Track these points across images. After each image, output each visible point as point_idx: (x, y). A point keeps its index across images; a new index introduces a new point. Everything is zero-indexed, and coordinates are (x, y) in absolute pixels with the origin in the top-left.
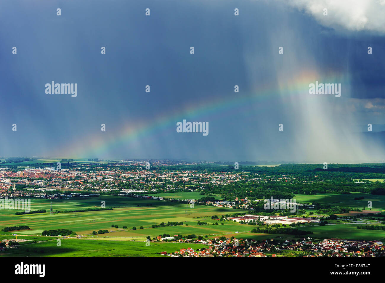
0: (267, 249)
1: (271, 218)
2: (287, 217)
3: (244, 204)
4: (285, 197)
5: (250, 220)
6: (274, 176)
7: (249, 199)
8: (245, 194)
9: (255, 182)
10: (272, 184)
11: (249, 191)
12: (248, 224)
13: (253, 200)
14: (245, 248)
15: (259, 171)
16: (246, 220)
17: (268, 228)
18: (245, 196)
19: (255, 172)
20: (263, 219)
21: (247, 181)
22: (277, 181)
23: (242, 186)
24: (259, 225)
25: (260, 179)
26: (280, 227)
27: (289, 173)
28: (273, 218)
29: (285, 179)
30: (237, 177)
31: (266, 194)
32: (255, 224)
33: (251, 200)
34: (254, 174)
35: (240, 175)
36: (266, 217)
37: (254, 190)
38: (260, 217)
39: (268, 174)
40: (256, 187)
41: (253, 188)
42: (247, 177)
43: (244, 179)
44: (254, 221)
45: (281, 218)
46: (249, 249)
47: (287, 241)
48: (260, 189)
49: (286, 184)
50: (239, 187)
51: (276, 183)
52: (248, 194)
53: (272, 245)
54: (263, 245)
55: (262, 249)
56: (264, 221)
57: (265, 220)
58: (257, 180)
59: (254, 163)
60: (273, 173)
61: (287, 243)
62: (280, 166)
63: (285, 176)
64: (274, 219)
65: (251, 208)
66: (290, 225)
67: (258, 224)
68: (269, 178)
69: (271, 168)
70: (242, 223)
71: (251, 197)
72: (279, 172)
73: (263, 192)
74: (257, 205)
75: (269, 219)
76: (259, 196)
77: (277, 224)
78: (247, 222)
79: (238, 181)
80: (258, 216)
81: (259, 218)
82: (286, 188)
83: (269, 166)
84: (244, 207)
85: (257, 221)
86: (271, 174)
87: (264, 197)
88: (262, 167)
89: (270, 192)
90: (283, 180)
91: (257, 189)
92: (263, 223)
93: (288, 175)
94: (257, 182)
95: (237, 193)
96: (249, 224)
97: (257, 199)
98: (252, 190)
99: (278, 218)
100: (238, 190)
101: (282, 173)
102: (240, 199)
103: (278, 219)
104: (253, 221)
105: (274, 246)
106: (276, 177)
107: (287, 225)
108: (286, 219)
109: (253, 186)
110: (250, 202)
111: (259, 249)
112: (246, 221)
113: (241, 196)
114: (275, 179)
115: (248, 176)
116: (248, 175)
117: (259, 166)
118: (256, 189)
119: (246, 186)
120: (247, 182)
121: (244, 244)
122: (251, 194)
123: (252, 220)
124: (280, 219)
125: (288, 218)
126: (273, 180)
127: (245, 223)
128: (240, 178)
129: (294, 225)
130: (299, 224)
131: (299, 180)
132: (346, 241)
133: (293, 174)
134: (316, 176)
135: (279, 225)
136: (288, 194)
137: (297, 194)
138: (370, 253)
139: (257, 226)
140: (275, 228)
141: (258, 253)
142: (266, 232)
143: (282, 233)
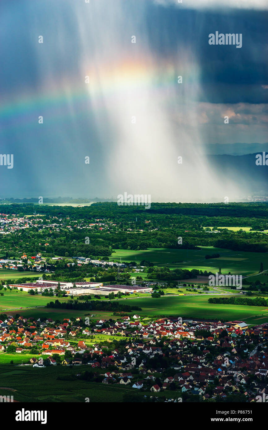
0: (70, 333)
1: (77, 286)
2: (101, 284)
3: (36, 264)
4: (99, 253)
5: (45, 288)
6: (82, 220)
7: (43, 256)
8: (37, 248)
9: (54, 230)
10: (79, 233)
11: (43, 244)
12: (41, 294)
13: (49, 258)
14: (36, 332)
15: (59, 214)
16: (39, 289)
17: (72, 301)
18: (38, 252)
19: (54, 214)
20: (64, 287)
21: (41, 228)
22: (86, 229)
23: (33, 236)
24: (59, 297)
25: (60, 226)
26: (91, 299)
27: (106, 216)
28: (80, 286)
29: (100, 225)
30: (26, 223)
31: (70, 249)
32: (52, 295)
33: (46, 258)
34: (52, 218)
35: (30, 219)
36: (70, 285)
37: (52, 243)
38: (61, 283)
39: (73, 218)
40: (55, 238)
41: (50, 239)
42: (40, 221)
43: (36, 226)
44: (51, 290)
45: (92, 285)
46: (43, 333)
47: (101, 322)
48: (61, 241)
49: (101, 234)
50: (29, 237)
51: (85, 231)
52: (43, 249)
53: (78, 328)
54: (65, 327)
55: (62, 333)
56: (66, 290)
57: (68, 289)
58: (55, 226)
59: (52, 201)
60: (81, 216)
61: (101, 324)
62: (92, 205)
63: (100, 222)
64: (82, 288)
65: (46, 270)
66: (106, 297)
67: (57, 295)
68: (75, 223)
69: (78, 208)
70: (32, 293)
71: (46, 253)
72: (91, 215)
73: (65, 245)
74: (55, 266)
75: (75, 287)
76: (59, 252)
77: (86, 295)
78: (41, 292)
79: (27, 229)
80: (57, 283)
81: (59, 285)
82: (101, 239)
83: (75, 205)
84: (35, 268)
85: (56, 291)
86: (78, 217)
87: (66, 253)
88: (64, 207)
89: (76, 245)
90: (96, 227)
91: (57, 241)
92: (64, 293)
93: (104, 219)
94: (56, 230)
95: (26, 247)
96: (43, 294)
97: (56, 256)
98: (48, 242)
99: (88, 286)
100: (27, 241)
101: (94, 217)
102: (30, 256)
103: (88, 288)
104: (49, 290)
105: (81, 328)
106: (85, 222)
107: (102, 296)
108: (101, 287)
109: (49, 235)
110: (45, 261)
111: (59, 333)
112: (39, 291)
113: (32, 251)
114: (84, 226)
115: (42, 221)
116: (42, 219)
117: (60, 205)
118: (54, 241)
119: (39, 236)
120: (40, 231)
121: (35, 326)
122: (47, 248)
123: (48, 288)
124: (91, 288)
125: (104, 285)
126: (81, 227)
127: (37, 293)
128: (29, 224)
129: (112, 296)
130: (120, 295)
131: (121, 227)
132: (191, 322)
133: (112, 218)
134: (147, 222)
135: (89, 297)
136: (103, 249)
137: (118, 248)
138: (228, 340)
139: (54, 299)
140: (83, 301)
141: (56, 339)
142: (69, 306)
143: (94, 308)
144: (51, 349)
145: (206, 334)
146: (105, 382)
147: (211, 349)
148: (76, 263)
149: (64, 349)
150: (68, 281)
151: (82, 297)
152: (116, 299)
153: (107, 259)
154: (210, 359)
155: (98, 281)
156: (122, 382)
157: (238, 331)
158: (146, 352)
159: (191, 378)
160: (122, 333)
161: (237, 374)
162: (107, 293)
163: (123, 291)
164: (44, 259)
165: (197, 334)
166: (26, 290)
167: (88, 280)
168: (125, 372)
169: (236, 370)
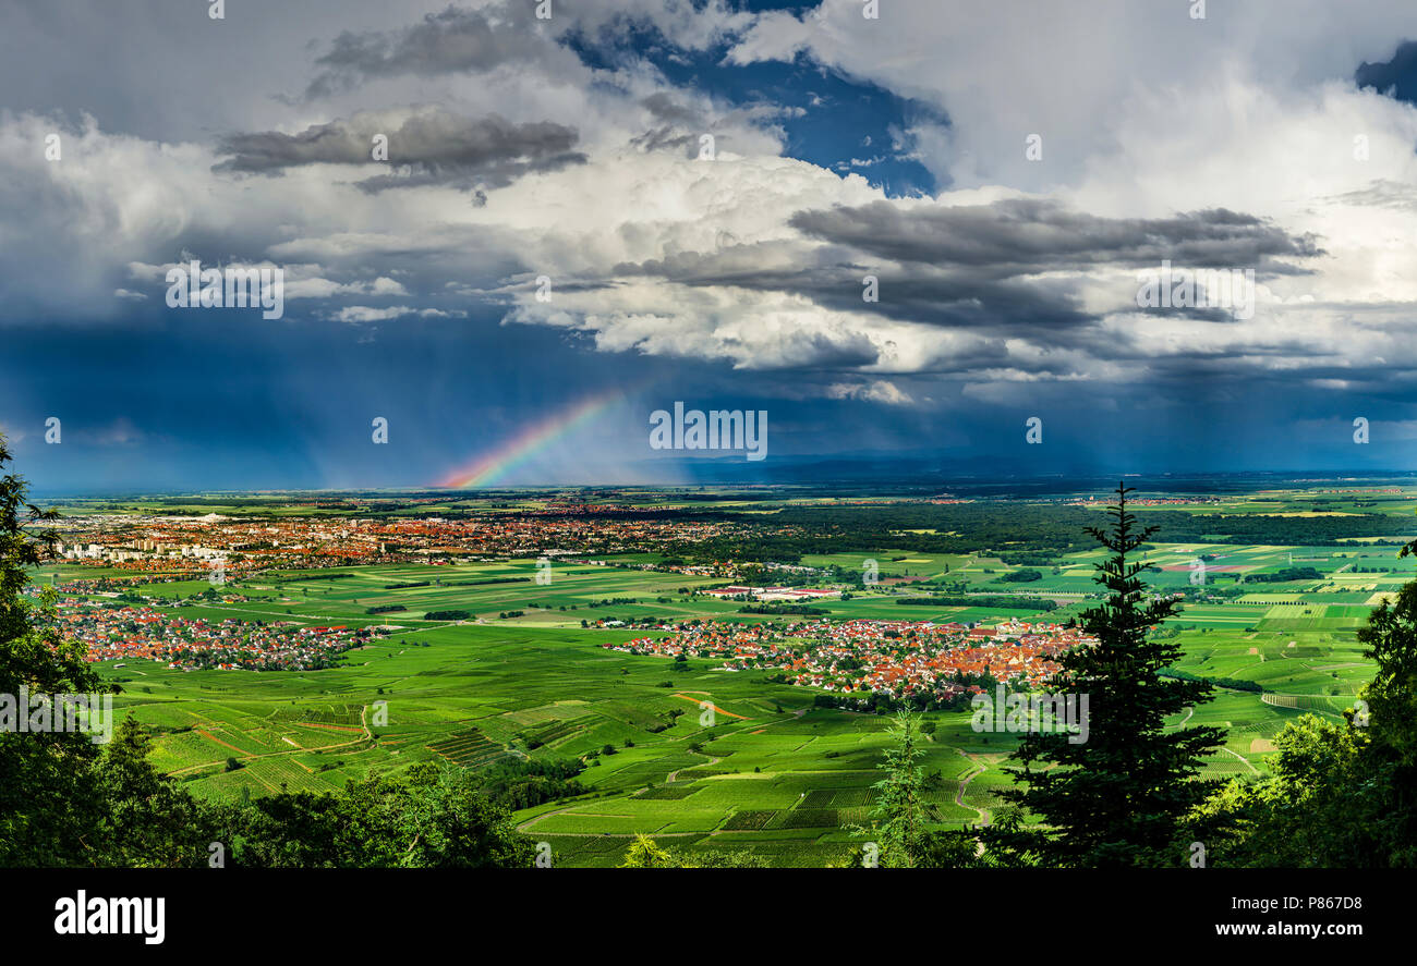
0: (762, 637)
8: (728, 555)
9: (744, 537)
11: (734, 551)
13: (740, 564)
14: (729, 637)
16: (731, 595)
17: (763, 606)
18: (729, 558)
21: (732, 535)
23: (724, 543)
24: (751, 602)
25: (751, 533)
26: (782, 604)
30: (717, 531)
32: (744, 600)
33: (738, 564)
36: (761, 590)
37: (743, 549)
39: (763, 525)
40: (745, 545)
41: (738, 546)
43: (727, 533)
44: (743, 595)
45: (783, 590)
46: (736, 637)
47: (792, 625)
49: (791, 539)
50: (720, 545)
51: (775, 537)
52: (733, 556)
53: (770, 632)
55: (754, 637)
56: (757, 595)
57: (760, 594)
58: (746, 533)
60: (771, 523)
61: (792, 628)
62: (782, 511)
66: (797, 601)
69: (767, 516)
70: (724, 598)
75: (766, 592)
77: (777, 599)
78: (733, 598)
79: (719, 536)
80: (749, 588)
81: (750, 590)
82: (791, 545)
83: (764, 512)
84: (727, 574)
86: (768, 523)
87: (757, 559)
88: (754, 513)
89: (766, 551)
90: (785, 533)
91: (747, 547)
92: (756, 598)
94: (746, 536)
95: (717, 554)
96: (735, 600)
97: (747, 562)
98: (739, 549)
99: (779, 590)
100: (719, 549)
101: (784, 523)
102: (722, 562)
107: (793, 600)
108: (791, 592)
109: (740, 542)
111: (751, 637)
113: (723, 558)
114: (774, 532)
119: (730, 543)
120: (731, 538)
121: (728, 631)
122: (738, 554)
123: (740, 594)
124: (781, 592)
125: (794, 590)
127: (729, 598)
128: (720, 532)
129: (802, 600)
130: (810, 599)
131: (809, 532)
132: (880, 623)
133: (800, 524)
134: (834, 527)
135: (780, 602)
136: (792, 554)
137: (807, 553)
139: (746, 603)
140: (775, 606)
141: (748, 643)
142: (760, 611)
143: (785, 613)
144: (744, 653)
145: (895, 635)
146: (797, 684)
147: (901, 650)
148: (767, 569)
149: (756, 653)
150: (759, 587)
151: (773, 602)
152: (806, 603)
153: (796, 564)
155: (788, 586)
156: (813, 684)
157: (925, 631)
158: (837, 654)
160: (813, 636)
162: (798, 598)
163: (814, 595)
164: (736, 566)
165: (886, 635)
166: (718, 595)
167: (778, 585)
168: (816, 675)
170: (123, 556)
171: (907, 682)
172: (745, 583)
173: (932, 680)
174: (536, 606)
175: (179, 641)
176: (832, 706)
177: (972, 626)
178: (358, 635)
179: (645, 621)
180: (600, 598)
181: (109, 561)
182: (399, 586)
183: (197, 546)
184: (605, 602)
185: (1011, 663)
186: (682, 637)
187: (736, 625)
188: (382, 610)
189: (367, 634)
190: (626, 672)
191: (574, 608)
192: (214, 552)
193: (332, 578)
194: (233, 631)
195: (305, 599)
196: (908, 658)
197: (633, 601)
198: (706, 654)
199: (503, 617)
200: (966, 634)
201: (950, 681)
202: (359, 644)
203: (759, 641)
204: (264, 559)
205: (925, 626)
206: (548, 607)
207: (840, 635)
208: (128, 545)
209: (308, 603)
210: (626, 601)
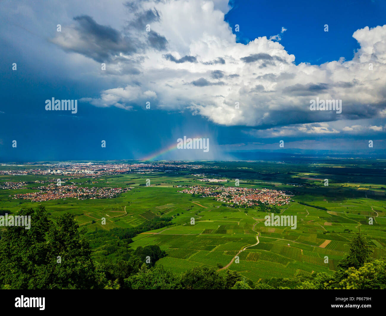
8: (203, 172)
11: (205, 171)
23: (203, 169)
25: (208, 167)
30: (201, 166)
34: (206, 165)
39: (210, 165)
43: (203, 167)
61: (217, 188)
63: (216, 166)
79: (201, 168)
92: (209, 181)
95: (201, 172)
100: (201, 170)
109: (206, 169)
110: (205, 175)
114: (213, 167)
123: (206, 180)
130: (220, 182)
132: (235, 188)
135: (214, 182)
138: (243, 192)
139: (207, 182)
140: (213, 183)
141: (207, 191)
142: (210, 184)
143: (215, 185)
144: (207, 193)
145: (239, 190)
146: (218, 200)
147: (240, 194)
148: (211, 175)
150: (210, 179)
151: (213, 182)
152: (220, 183)
154: (239, 196)
155: (216, 179)
156: (221, 200)
157: (245, 190)
158: (226, 194)
159: (236, 200)
160: (221, 190)
161: (245, 199)
162: (218, 181)
163: (221, 181)
165: (237, 190)
166: (201, 180)
167: (214, 178)
168: (222, 198)
169: (245, 198)
170: (67, 173)
171: (241, 201)
172: (207, 178)
173: (247, 201)
174: (163, 183)
175: (81, 193)
176: (225, 206)
177: (256, 189)
178: (124, 190)
179: (186, 186)
180: (177, 181)
181: (63, 174)
182: (134, 179)
183: (86, 170)
184: (178, 182)
185: (264, 198)
186: (194, 189)
187: (205, 187)
188: (130, 184)
189: (126, 189)
190: (182, 197)
191: (171, 183)
192: (90, 171)
193: (118, 177)
194: (94, 190)
195: (112, 182)
196: (241, 196)
197: (184, 181)
198: (199, 193)
199: (156, 185)
200: (254, 191)
201: (251, 201)
202: (124, 192)
203: (210, 190)
204: (102, 173)
205: (245, 189)
206: (166, 183)
207: (227, 189)
208: (68, 170)
209: (113, 183)
210: (182, 181)
